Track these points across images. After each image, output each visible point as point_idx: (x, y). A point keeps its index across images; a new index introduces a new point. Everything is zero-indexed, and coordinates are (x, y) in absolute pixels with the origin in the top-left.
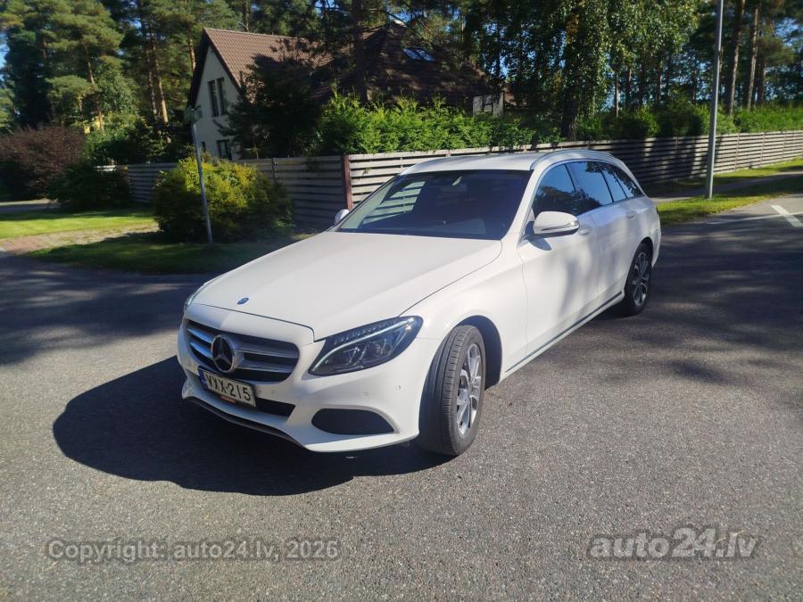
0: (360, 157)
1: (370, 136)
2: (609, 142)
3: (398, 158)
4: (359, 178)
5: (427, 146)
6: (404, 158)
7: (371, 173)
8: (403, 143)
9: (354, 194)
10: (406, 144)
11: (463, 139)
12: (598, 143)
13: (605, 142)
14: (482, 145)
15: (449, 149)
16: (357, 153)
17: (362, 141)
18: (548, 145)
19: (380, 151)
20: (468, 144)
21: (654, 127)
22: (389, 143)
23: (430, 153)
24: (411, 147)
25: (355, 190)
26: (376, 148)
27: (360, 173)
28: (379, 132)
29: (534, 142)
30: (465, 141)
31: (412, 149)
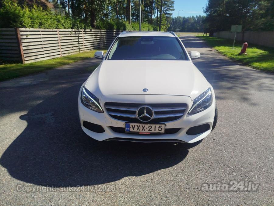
0: (23, 29)
1: (27, 20)
2: (105, 31)
3: (40, 31)
4: (24, 39)
5: (50, 27)
6: (42, 31)
7: (29, 37)
8: (41, 25)
9: (23, 46)
10: (42, 25)
11: (62, 25)
12: (102, 31)
13: (104, 30)
14: (69, 28)
15: (58, 29)
16: (22, 28)
17: (24, 22)
18: (89, 30)
19: (32, 28)
20: (65, 28)
21: (115, 27)
22: (35, 24)
23: (51, 30)
24: (44, 27)
25: (24, 45)
26: (30, 26)
27: (25, 37)
28: (30, 19)
29: (85, 29)
30: (63, 26)
31: (45, 27)
